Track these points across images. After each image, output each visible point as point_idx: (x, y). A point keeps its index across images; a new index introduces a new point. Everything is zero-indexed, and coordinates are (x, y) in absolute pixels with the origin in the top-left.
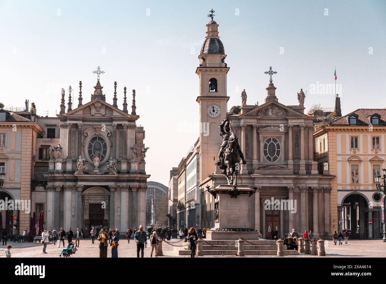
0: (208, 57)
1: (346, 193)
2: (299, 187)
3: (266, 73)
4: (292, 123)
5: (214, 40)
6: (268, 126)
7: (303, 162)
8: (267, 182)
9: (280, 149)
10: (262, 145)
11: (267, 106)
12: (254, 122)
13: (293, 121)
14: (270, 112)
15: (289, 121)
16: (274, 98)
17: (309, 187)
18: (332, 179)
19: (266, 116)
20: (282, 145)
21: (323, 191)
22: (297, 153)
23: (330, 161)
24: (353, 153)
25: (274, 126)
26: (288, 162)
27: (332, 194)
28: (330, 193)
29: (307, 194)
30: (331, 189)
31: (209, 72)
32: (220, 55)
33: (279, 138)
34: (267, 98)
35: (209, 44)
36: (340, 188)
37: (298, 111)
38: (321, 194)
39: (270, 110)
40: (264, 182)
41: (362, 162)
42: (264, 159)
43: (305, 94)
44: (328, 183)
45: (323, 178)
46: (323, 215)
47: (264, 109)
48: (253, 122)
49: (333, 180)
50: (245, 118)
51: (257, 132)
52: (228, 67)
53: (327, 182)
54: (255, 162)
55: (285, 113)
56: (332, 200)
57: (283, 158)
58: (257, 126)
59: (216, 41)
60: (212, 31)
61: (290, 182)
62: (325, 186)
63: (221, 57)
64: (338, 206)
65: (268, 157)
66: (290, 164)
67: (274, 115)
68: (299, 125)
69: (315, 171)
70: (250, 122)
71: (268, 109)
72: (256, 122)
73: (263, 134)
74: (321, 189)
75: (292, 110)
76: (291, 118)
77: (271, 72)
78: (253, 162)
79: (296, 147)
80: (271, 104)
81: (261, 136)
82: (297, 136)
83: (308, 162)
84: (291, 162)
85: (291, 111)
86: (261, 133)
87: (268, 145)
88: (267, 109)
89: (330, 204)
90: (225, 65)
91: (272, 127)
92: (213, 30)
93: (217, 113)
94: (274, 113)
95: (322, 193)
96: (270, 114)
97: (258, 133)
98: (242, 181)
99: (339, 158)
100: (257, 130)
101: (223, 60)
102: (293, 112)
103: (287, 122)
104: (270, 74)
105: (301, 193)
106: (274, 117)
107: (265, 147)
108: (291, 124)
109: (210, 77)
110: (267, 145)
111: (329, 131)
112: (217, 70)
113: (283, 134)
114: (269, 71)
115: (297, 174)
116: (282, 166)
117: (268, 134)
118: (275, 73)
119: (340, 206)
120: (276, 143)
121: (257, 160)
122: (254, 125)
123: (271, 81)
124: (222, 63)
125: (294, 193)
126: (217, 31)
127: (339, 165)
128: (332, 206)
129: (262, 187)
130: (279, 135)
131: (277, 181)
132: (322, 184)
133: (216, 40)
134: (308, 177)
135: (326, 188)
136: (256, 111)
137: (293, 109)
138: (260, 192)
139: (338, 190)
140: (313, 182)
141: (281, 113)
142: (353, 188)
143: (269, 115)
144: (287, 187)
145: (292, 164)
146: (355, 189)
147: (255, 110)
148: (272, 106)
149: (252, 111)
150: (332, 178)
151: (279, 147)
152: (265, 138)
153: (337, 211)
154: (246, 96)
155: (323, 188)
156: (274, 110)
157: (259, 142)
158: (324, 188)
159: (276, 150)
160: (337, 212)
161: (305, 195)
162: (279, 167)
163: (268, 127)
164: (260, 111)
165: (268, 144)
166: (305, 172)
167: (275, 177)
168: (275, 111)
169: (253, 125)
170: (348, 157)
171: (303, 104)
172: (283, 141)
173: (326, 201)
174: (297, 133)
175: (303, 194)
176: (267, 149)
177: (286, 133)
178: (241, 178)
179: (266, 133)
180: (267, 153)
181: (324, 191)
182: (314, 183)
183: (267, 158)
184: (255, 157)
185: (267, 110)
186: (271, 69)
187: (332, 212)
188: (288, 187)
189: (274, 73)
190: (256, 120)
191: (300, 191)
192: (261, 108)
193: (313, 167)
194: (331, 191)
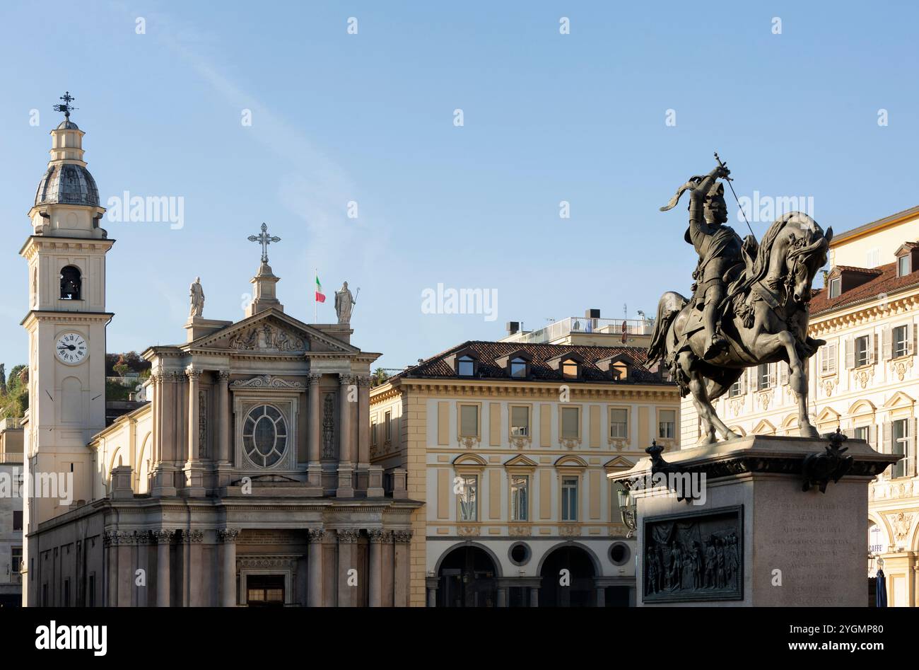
0: (59, 212)
1: (447, 546)
2: (336, 530)
3: (252, 239)
4: (321, 368)
5: (74, 171)
6: (255, 376)
7: (346, 467)
8: (257, 518)
9: (285, 434)
10: (240, 424)
11: (255, 323)
12: (222, 364)
13: (324, 363)
14: (262, 339)
15: (313, 363)
16: (272, 304)
17: (360, 530)
18: (413, 509)
19: (253, 349)
20: (292, 425)
21: (391, 539)
22: (328, 446)
23: (410, 466)
24: (465, 447)
25: (272, 376)
26: (307, 468)
27: (412, 547)
28: (408, 543)
29: (355, 547)
30: (411, 536)
31: (60, 250)
32: (90, 208)
33: (282, 405)
34: (255, 302)
35: (61, 179)
36: (432, 532)
37: (337, 337)
38: (387, 546)
39: (262, 335)
40: (250, 518)
41: (486, 469)
42: (244, 460)
43: (354, 295)
44: (404, 520)
45: (396, 508)
46: (391, 599)
47: (247, 331)
48: (220, 363)
49: (416, 511)
50: (201, 352)
51: (229, 389)
52: (108, 237)
53: (403, 518)
54: (223, 466)
55: (301, 342)
56: (412, 561)
57: (293, 458)
58: (231, 373)
59: (79, 174)
60: (67, 147)
61: (314, 516)
62: (396, 528)
63: (91, 212)
64: (428, 575)
65: (256, 454)
66: (312, 472)
67: (271, 347)
68: (338, 374)
69: (376, 491)
70: (213, 365)
71: (257, 331)
72: (226, 365)
73: (243, 396)
74: (388, 535)
75: (321, 336)
76: (319, 356)
77: (264, 238)
78: (218, 466)
79: (325, 430)
80: (265, 318)
81: (237, 400)
82: (329, 403)
83: (357, 468)
84: (315, 466)
85: (318, 338)
86: (238, 393)
87: (256, 423)
88: (255, 331)
89: (408, 572)
90: (101, 233)
91: (269, 379)
92: (71, 144)
93: (80, 353)
94: (273, 342)
95: (389, 545)
96: (262, 344)
97: (231, 393)
98: (189, 517)
99: (432, 458)
100: (229, 385)
101: (95, 221)
102: (323, 341)
103: (306, 368)
104: (261, 242)
105: (340, 546)
106: (272, 351)
107: (248, 430)
108: (319, 370)
109: (64, 264)
110: (253, 424)
111: (409, 391)
112: (83, 246)
113: (295, 397)
114: (261, 235)
115: (331, 496)
116: (292, 477)
117: (256, 396)
118: (276, 239)
119: (432, 575)
120: (274, 421)
121: (229, 462)
122: (221, 372)
123: (264, 259)
124: (95, 228)
125: (322, 544)
126: (80, 149)
127: (432, 474)
128: (413, 576)
129: (243, 530)
130: (284, 399)
131: (281, 516)
132: (389, 523)
133: (76, 169)
134: (359, 505)
135: (400, 531)
136: (228, 337)
137: (324, 333)
138: (237, 545)
139: (429, 538)
140: (372, 516)
141: (291, 342)
142: (464, 532)
143: (258, 346)
144: (307, 530)
145: (317, 473)
146: (469, 535)
147: (226, 332)
148: (268, 324)
149: (217, 336)
150: (417, 507)
151: (282, 431)
152: (249, 405)
153: (425, 588)
154: (203, 295)
155: (393, 531)
156: (274, 335)
157: (233, 416)
158: (395, 533)
159: (276, 436)
160: (424, 590)
161: (349, 551)
162: (286, 480)
163: (255, 379)
164: (235, 336)
165: (256, 420)
166: (351, 492)
167: (276, 504)
168: (275, 339)
169: (218, 371)
170: (452, 456)
171: (348, 321)
172: (294, 415)
173: (398, 565)
174: (328, 395)
175: (345, 546)
176: (252, 434)
177: (301, 393)
178: (188, 506)
179: (250, 394)
180: (253, 443)
181: (394, 541)
182: (372, 521)
183: (252, 457)
184: (225, 453)
185: (253, 334)
186: (264, 231)
187: (412, 590)
188: (311, 531)
189: (273, 239)
190: (228, 359)
191: (338, 540)
192: (239, 330)
193: (372, 480)
194: (412, 541)
